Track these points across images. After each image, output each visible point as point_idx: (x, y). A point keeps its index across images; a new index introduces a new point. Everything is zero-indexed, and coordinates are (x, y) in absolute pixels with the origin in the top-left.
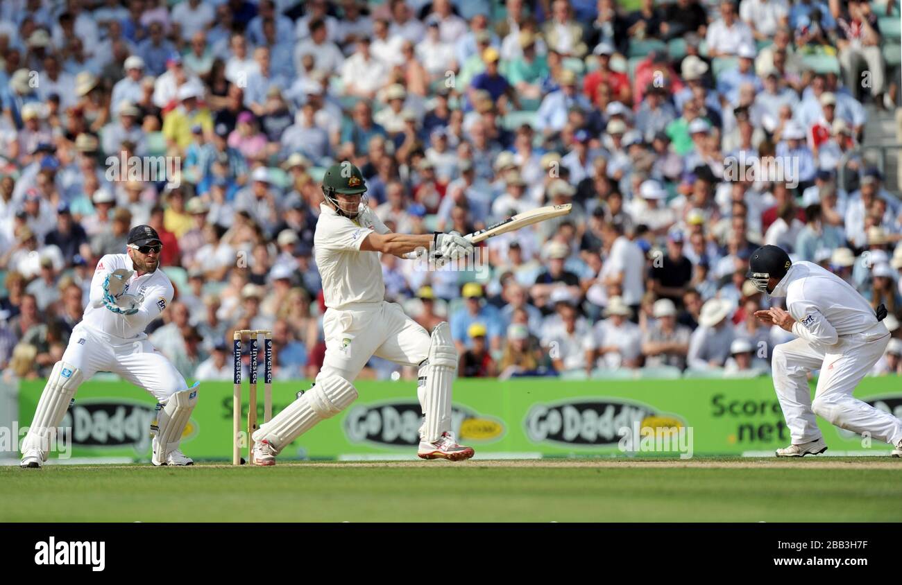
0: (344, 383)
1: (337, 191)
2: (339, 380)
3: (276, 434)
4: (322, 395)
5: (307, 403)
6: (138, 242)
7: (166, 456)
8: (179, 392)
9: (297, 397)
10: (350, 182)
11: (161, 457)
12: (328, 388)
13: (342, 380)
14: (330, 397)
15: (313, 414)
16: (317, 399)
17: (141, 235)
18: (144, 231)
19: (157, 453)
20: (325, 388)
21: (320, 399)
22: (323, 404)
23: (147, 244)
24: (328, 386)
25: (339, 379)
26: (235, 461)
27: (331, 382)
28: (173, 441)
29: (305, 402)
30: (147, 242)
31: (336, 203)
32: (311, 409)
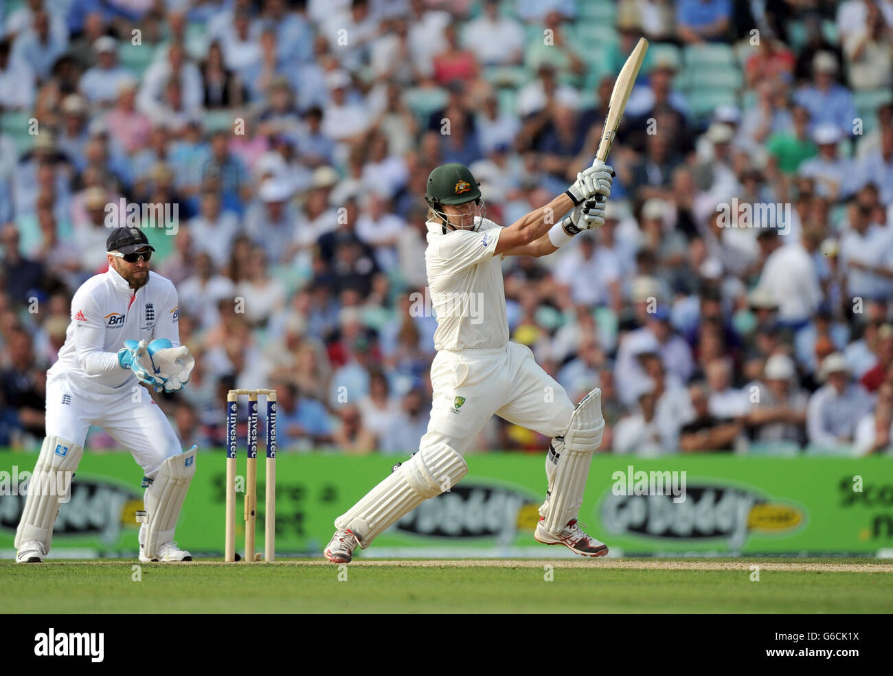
0: (449, 452)
1: (443, 201)
2: (443, 449)
3: (364, 518)
4: (421, 467)
5: (403, 477)
6: (123, 249)
7: (157, 549)
8: (170, 458)
9: (393, 471)
10: (456, 188)
11: (151, 551)
12: (430, 459)
13: (448, 448)
14: (431, 469)
15: (410, 491)
16: (414, 472)
17: (127, 240)
18: (129, 233)
19: (145, 546)
20: (425, 459)
21: (419, 472)
22: (422, 478)
23: (137, 251)
24: (430, 456)
25: (444, 446)
26: (228, 557)
27: (433, 450)
28: (166, 530)
29: (401, 476)
30: (136, 249)
31: (445, 217)
32: (407, 485)
